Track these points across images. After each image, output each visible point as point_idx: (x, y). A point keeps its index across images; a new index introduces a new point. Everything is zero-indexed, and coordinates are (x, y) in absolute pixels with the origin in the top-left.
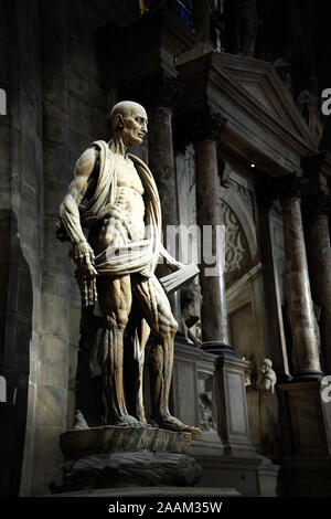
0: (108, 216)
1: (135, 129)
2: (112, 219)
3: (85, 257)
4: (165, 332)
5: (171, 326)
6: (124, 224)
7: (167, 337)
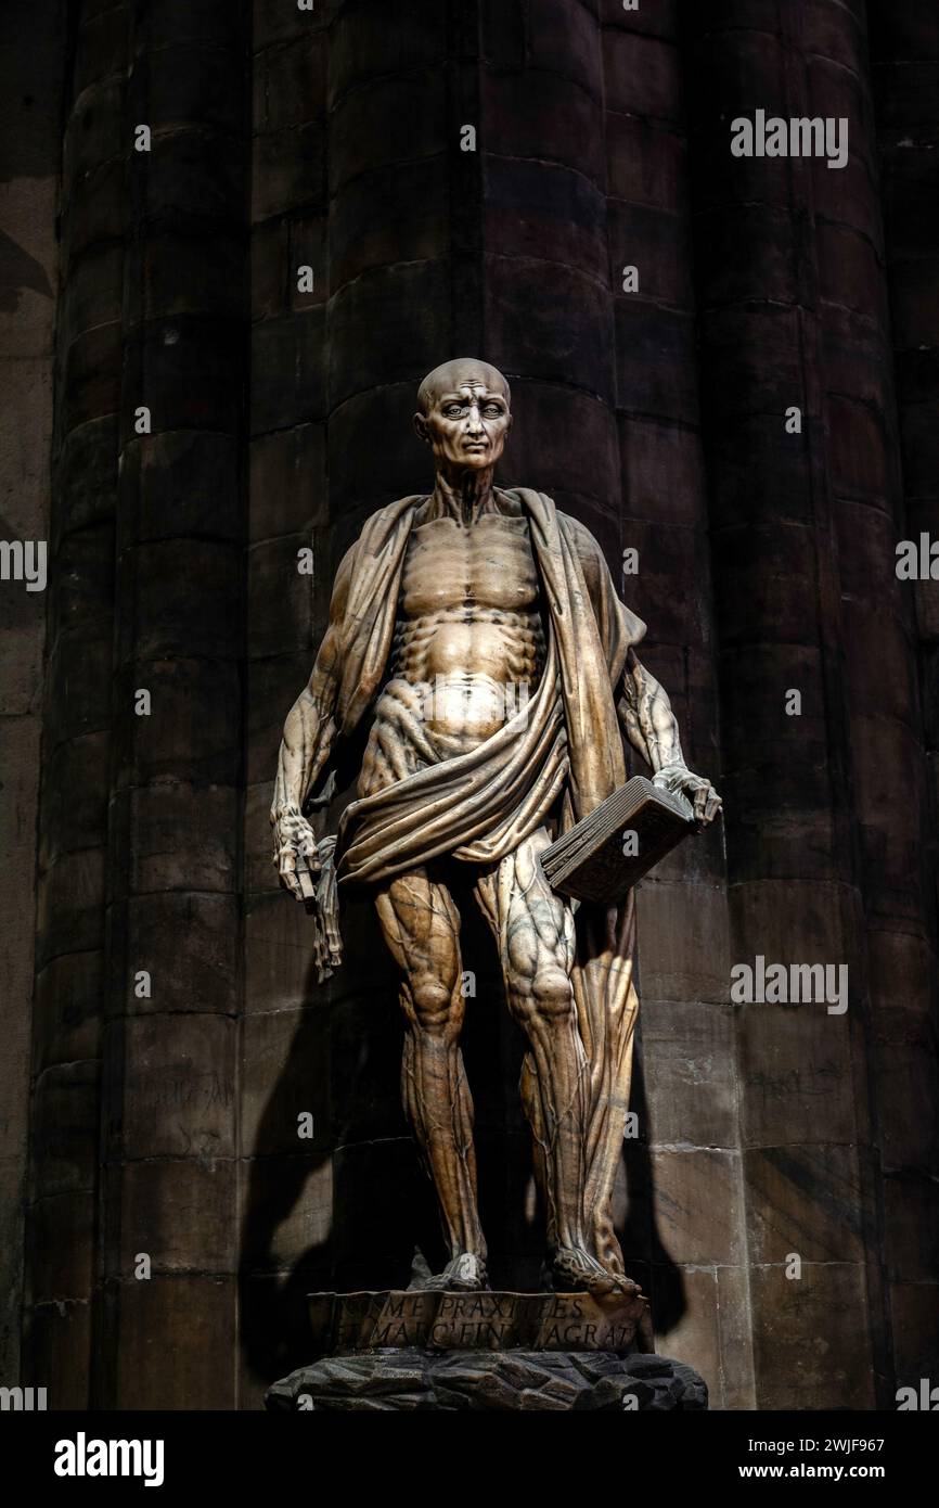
2: (374, 728)
4: (524, 1015)
5: (536, 994)
7: (534, 1028)
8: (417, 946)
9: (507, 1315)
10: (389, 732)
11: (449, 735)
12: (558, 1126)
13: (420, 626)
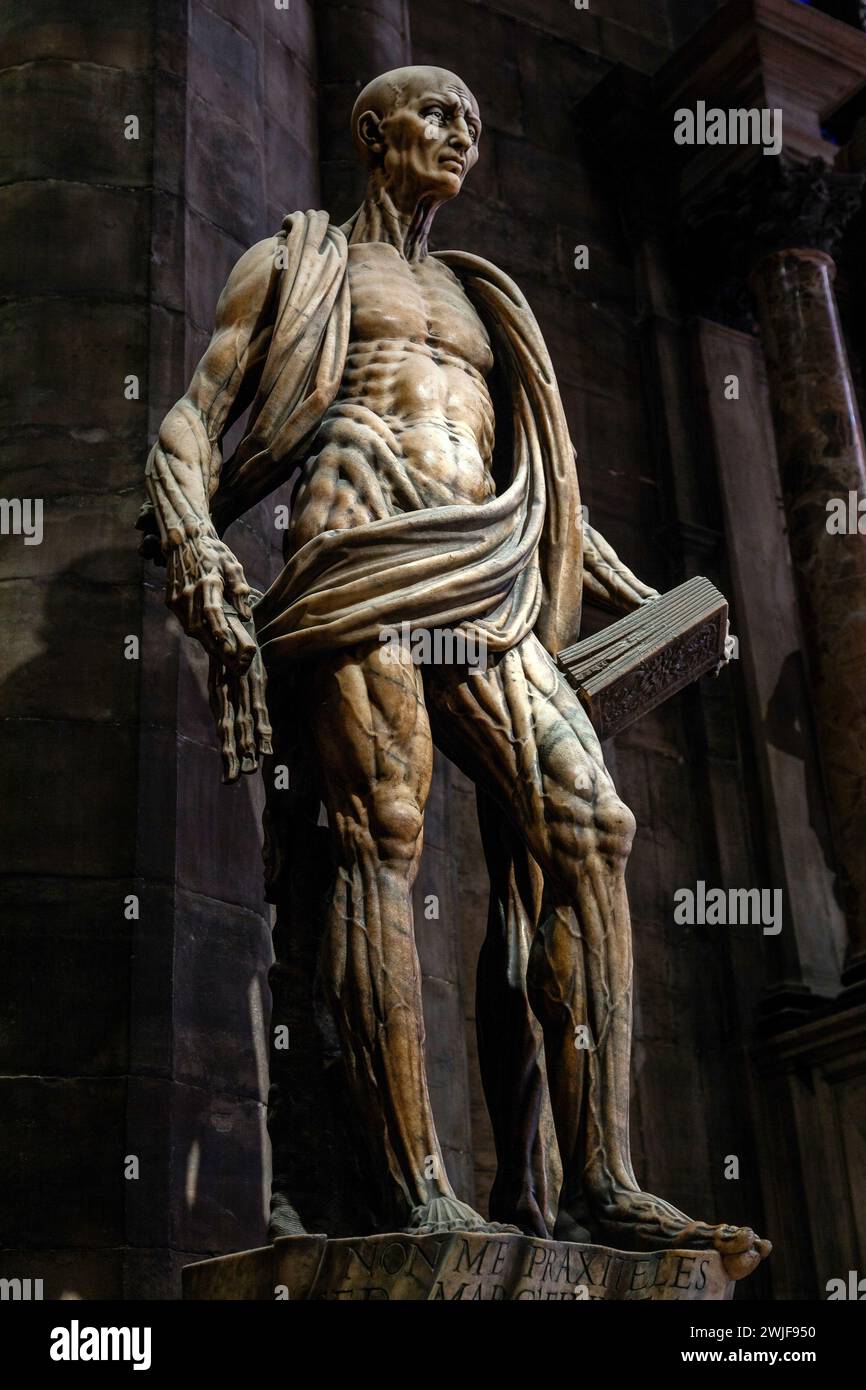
0: (317, 441)
1: (424, 144)
2: (332, 452)
3: (200, 592)
4: (577, 851)
5: (600, 824)
6: (376, 461)
7: (589, 871)
8: (396, 744)
9: (599, 1281)
10: (358, 459)
11: (440, 481)
12: (612, 1014)
13: (380, 348)
